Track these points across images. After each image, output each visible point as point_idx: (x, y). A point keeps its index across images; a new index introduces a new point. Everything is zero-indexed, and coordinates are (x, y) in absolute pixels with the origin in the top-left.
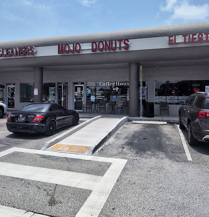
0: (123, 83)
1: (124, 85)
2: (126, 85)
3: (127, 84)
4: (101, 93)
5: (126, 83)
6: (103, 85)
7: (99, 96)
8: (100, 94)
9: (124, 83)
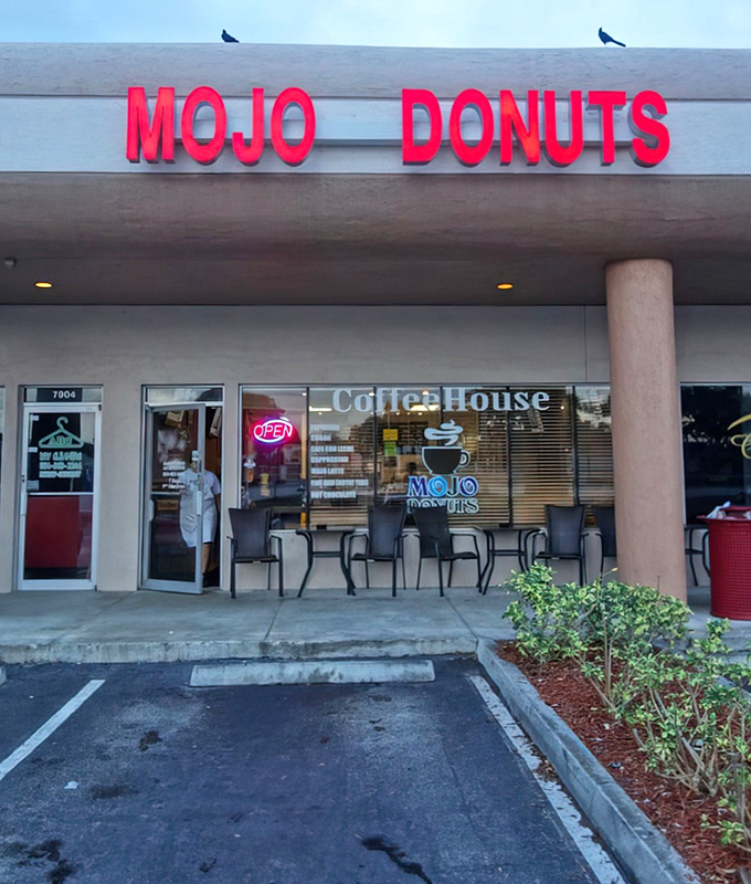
0: (491, 398)
1: (496, 407)
2: (507, 407)
3: (513, 401)
4: (345, 459)
5: (507, 396)
6: (358, 408)
7: (330, 483)
8: (339, 465)
9: (496, 396)
